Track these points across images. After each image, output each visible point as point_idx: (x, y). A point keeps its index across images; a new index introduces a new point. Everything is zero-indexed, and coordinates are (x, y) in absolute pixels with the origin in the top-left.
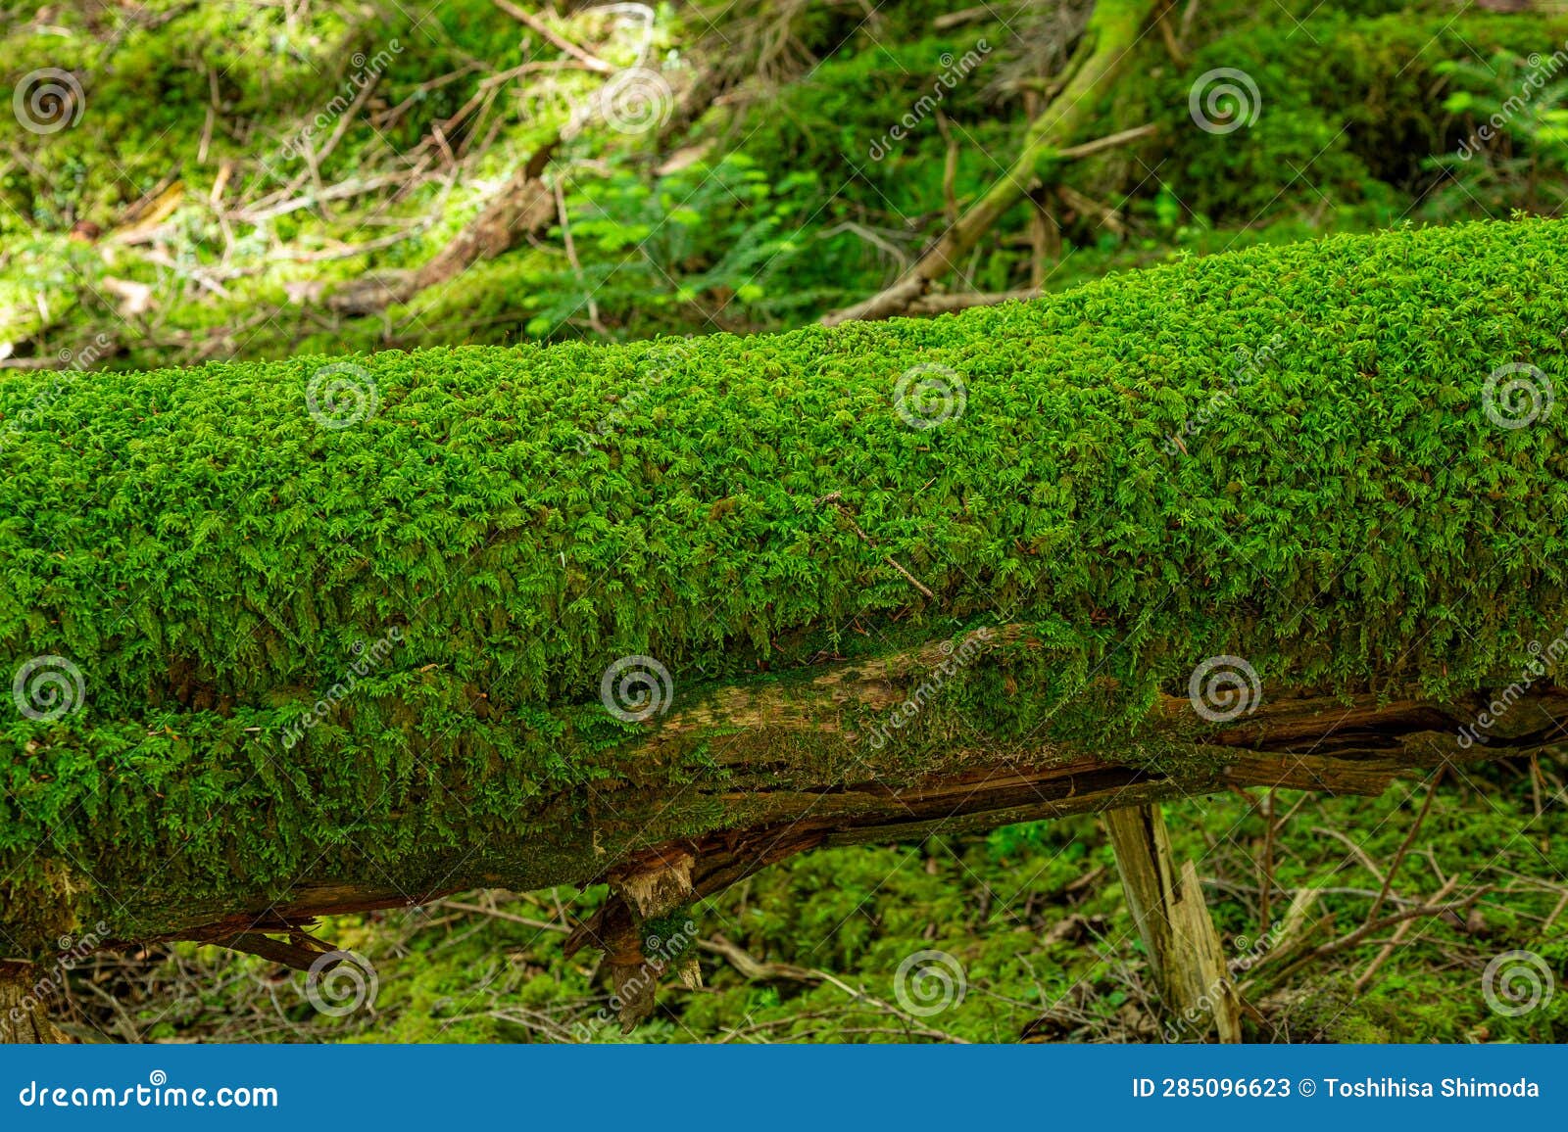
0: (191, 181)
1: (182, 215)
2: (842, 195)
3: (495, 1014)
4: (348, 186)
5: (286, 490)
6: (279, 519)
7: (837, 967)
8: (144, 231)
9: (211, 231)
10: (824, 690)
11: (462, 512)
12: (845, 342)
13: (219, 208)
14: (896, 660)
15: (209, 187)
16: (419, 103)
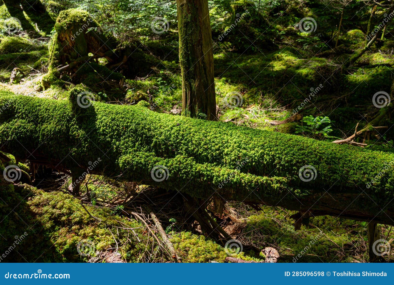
0: (256, 104)
1: (254, 108)
2: (338, 125)
3: (272, 218)
4: (275, 109)
5: (272, 149)
6: (270, 153)
7: (318, 226)
8: (249, 109)
9: (257, 111)
10: (337, 196)
11: (294, 158)
12: (351, 148)
13: (259, 108)
14: (349, 194)
15: (258, 106)
16: (286, 101)
